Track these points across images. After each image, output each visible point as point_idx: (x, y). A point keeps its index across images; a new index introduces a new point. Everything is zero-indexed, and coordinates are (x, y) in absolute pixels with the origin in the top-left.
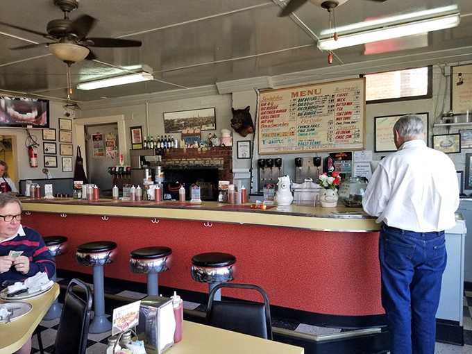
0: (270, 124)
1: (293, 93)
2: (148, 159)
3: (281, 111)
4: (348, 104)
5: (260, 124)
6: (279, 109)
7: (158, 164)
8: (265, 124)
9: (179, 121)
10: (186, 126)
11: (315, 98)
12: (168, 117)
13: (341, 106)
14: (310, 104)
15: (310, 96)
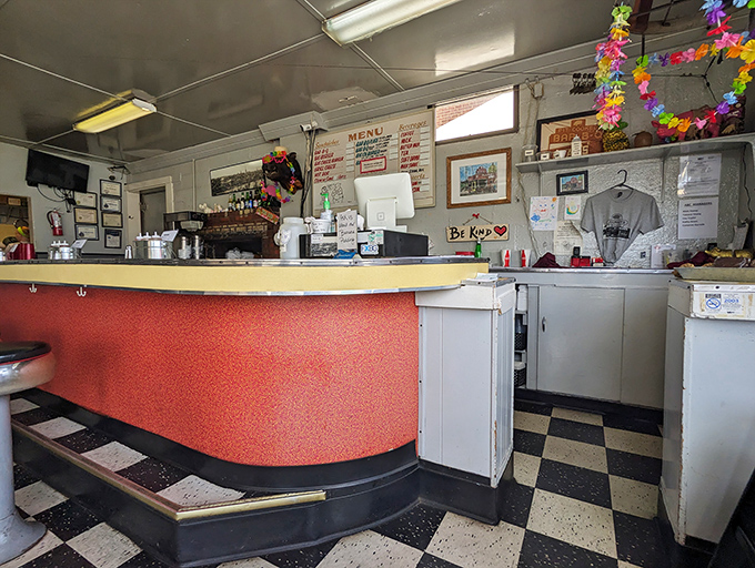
0: (325, 177)
1: (350, 136)
2: (184, 225)
3: (337, 160)
4: (415, 145)
5: (314, 178)
6: (334, 157)
7: (197, 232)
8: (319, 178)
9: (226, 179)
10: (233, 184)
11: (375, 141)
12: (215, 175)
13: (406, 149)
14: (371, 148)
15: (371, 138)
